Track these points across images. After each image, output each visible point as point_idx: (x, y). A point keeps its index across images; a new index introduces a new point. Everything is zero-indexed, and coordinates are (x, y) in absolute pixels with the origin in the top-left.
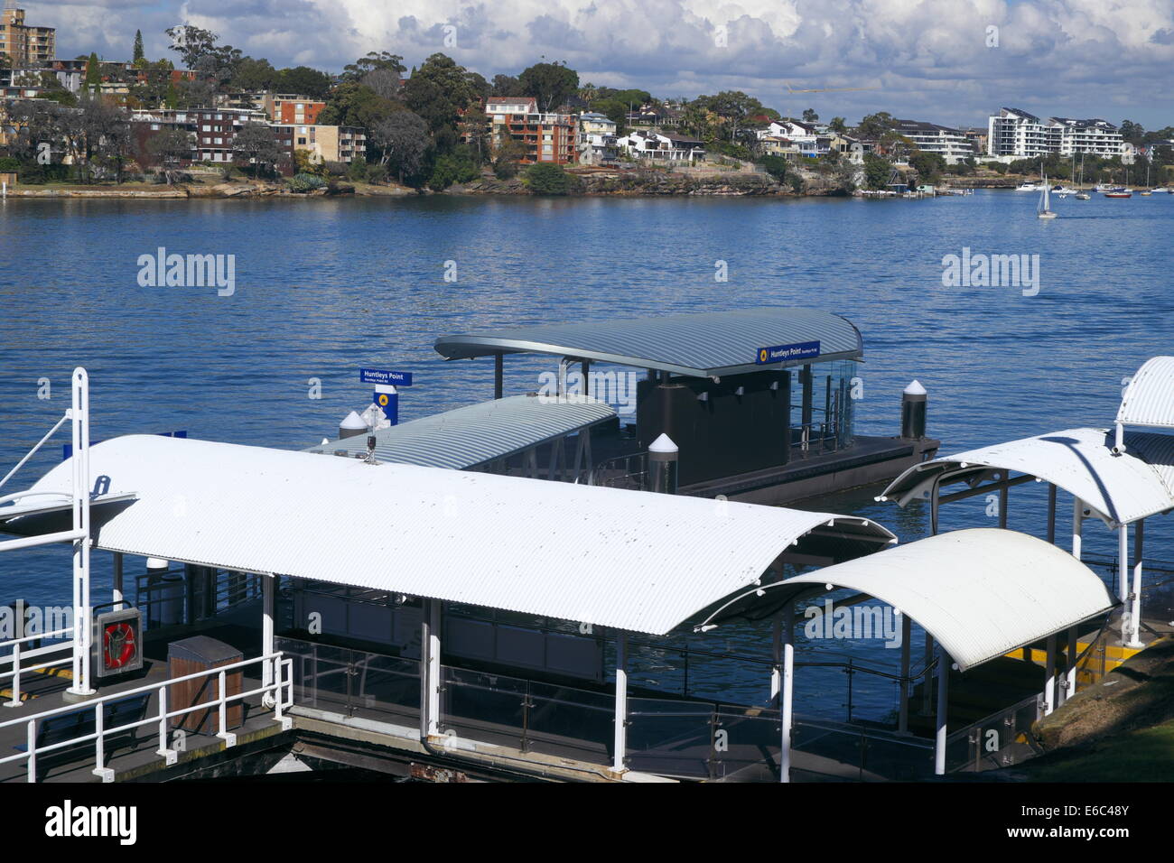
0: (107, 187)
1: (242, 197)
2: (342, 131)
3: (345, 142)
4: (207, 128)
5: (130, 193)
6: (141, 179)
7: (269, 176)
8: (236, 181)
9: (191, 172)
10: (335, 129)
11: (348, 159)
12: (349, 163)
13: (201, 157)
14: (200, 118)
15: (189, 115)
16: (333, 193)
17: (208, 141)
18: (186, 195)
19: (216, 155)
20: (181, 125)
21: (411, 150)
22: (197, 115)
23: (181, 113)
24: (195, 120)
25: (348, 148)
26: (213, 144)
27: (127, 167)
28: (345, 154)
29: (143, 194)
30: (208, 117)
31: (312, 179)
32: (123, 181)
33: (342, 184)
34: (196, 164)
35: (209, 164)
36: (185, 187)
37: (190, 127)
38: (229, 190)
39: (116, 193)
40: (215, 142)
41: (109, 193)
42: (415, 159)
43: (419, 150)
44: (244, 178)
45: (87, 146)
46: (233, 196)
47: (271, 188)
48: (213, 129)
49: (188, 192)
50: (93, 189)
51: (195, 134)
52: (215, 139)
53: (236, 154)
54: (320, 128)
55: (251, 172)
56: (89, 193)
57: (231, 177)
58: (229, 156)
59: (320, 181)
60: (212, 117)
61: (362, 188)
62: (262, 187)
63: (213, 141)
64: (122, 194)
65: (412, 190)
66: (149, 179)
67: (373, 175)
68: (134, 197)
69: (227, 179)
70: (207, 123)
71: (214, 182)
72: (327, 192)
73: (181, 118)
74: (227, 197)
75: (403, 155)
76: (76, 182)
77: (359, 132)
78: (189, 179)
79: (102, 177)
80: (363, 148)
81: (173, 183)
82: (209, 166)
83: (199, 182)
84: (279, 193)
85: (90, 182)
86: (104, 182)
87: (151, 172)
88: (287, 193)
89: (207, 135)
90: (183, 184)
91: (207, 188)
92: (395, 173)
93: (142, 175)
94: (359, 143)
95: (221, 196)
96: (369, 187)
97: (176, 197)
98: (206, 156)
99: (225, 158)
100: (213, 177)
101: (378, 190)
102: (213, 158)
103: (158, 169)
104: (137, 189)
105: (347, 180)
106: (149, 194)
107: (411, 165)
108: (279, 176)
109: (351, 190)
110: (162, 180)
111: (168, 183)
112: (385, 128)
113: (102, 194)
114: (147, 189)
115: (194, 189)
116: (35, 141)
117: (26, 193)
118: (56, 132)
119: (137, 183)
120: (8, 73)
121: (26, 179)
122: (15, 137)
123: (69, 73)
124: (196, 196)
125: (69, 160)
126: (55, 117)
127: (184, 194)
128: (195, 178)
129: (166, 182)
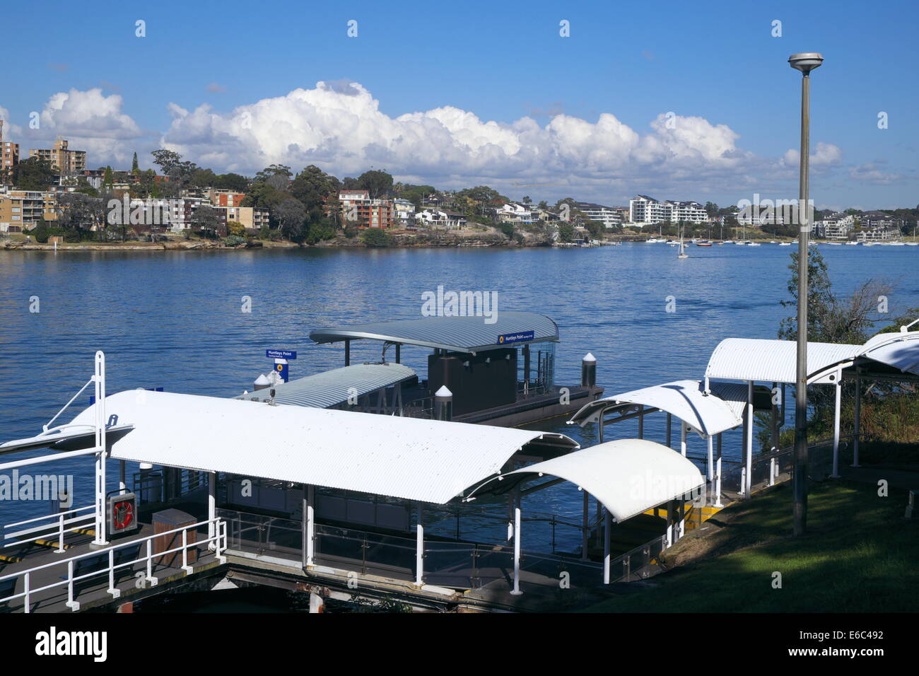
0: (117, 244)
1: (196, 249)
2: (255, 210)
3: (257, 217)
5: (130, 247)
6: (137, 240)
7: (212, 237)
8: (193, 240)
9: (166, 235)
10: (251, 210)
11: (259, 227)
12: (259, 229)
13: (172, 226)
16: (250, 246)
17: (176, 216)
19: (181, 224)
21: (296, 221)
25: (259, 220)
26: (179, 219)
27: (129, 232)
28: (257, 224)
29: (138, 248)
31: (238, 238)
32: (126, 240)
33: (255, 241)
34: (169, 230)
36: (163, 244)
38: (189, 245)
39: (122, 247)
41: (118, 248)
42: (298, 227)
43: (301, 221)
44: (198, 238)
45: (102, 221)
46: (191, 249)
47: (213, 243)
48: (179, 209)
49: (165, 247)
50: (108, 245)
52: (181, 216)
53: (193, 224)
54: (242, 209)
55: (202, 235)
56: (106, 248)
57: (190, 238)
58: (189, 225)
59: (242, 240)
60: (179, 203)
61: (267, 243)
62: (208, 243)
64: (125, 248)
65: (296, 245)
66: (141, 239)
67: (273, 236)
68: (133, 250)
69: (188, 239)
71: (180, 241)
72: (246, 246)
74: (187, 249)
75: (291, 224)
76: (98, 241)
77: (265, 211)
78: (165, 239)
79: (114, 238)
80: (267, 220)
81: (156, 241)
83: (171, 240)
84: (218, 247)
85: (106, 241)
86: (115, 241)
87: (143, 235)
88: (223, 247)
90: (161, 242)
91: (176, 244)
92: (286, 234)
93: (137, 236)
94: (265, 217)
95: (184, 248)
96: (271, 243)
97: (158, 250)
98: (175, 225)
99: (186, 226)
100: (179, 238)
101: (276, 244)
102: (179, 226)
103: (147, 233)
104: (134, 245)
105: (258, 239)
106: (142, 248)
107: (295, 229)
108: (218, 236)
109: (261, 245)
110: (149, 240)
111: (153, 241)
112: (280, 209)
113: (114, 248)
114: (141, 245)
115: (169, 245)
116: (76, 218)
117: (69, 248)
118: (86, 212)
119: (135, 242)
120: (58, 178)
121: (69, 239)
122: (62, 215)
123: (94, 178)
124: (169, 249)
125: (94, 228)
126: (86, 203)
127: (162, 248)
128: (169, 238)
129: (151, 241)
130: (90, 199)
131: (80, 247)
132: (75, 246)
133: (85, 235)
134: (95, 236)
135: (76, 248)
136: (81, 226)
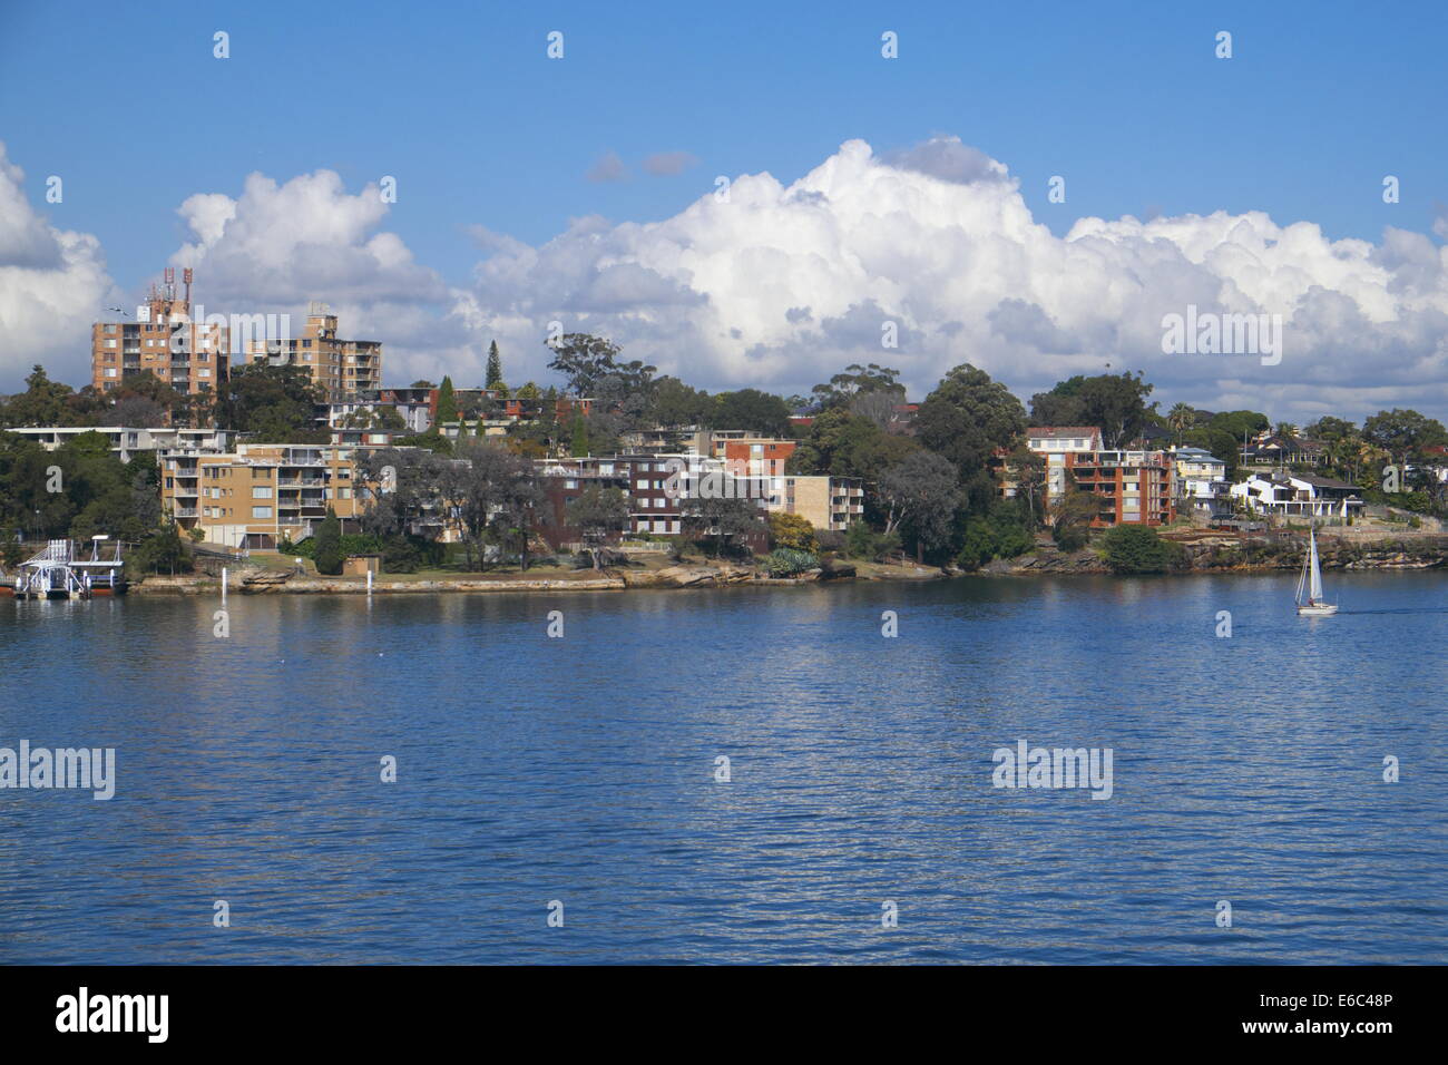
0: (508, 575)
1: (702, 586)
2: (835, 483)
3: (837, 501)
4: (643, 485)
5: (543, 583)
6: (552, 562)
7: (734, 553)
8: (691, 562)
9: (622, 549)
10: (824, 481)
11: (842, 526)
12: (844, 531)
13: (635, 528)
14: (634, 468)
15: (618, 465)
16: (828, 577)
17: (645, 503)
18: (623, 585)
19: (656, 523)
20: (607, 482)
21: (936, 509)
22: (628, 465)
23: (605, 463)
24: (627, 473)
25: (842, 509)
26: (652, 508)
27: (531, 544)
28: (838, 517)
29: (561, 584)
30: (645, 468)
31: (798, 556)
32: (530, 565)
33: (838, 563)
34: (629, 538)
35: (646, 537)
36: (619, 574)
37: (621, 483)
38: (683, 575)
39: (523, 583)
40: (656, 505)
41: (513, 584)
42: (942, 525)
43: (949, 510)
44: (700, 558)
45: (474, 518)
46: (690, 585)
47: (741, 571)
48: (651, 485)
49: (625, 580)
50: (488, 579)
51: (626, 493)
52: (656, 500)
53: (686, 522)
54: (802, 482)
55: (709, 547)
56: (485, 585)
57: (683, 556)
58: (676, 527)
59: (810, 559)
60: (651, 468)
61: (866, 569)
62: (727, 569)
63: (651, 503)
64: (531, 584)
65: (936, 571)
66: (564, 561)
67: (880, 549)
68: (549, 589)
69: (677, 560)
70: (643, 476)
71: (658, 564)
72: (820, 575)
73: (607, 470)
74: (681, 586)
75: (925, 517)
76: (458, 568)
77: (853, 485)
78: (622, 561)
79: (495, 560)
80: (860, 509)
81: (601, 566)
82: (648, 540)
83: (638, 564)
84: (752, 579)
85: (480, 568)
86: (500, 568)
87: (566, 551)
88: (765, 578)
89: (643, 493)
90: (615, 568)
91: (651, 574)
92: (912, 544)
93: (552, 555)
94: (854, 501)
95: (672, 584)
96: (877, 567)
97: (609, 588)
98: (643, 526)
99: (669, 528)
100: (657, 557)
101: (890, 570)
102: (652, 528)
103: (576, 547)
104: (552, 577)
105: (841, 556)
106: (570, 584)
107: (934, 533)
108: (750, 554)
109: (851, 572)
110: (585, 562)
111: (596, 567)
112: (894, 477)
113: (504, 585)
114: (567, 577)
115: (634, 576)
116: (401, 507)
117: (395, 586)
118: (433, 496)
119: (549, 569)
120: (325, 410)
121: (391, 565)
122: (375, 503)
123: (412, 408)
124: (635, 586)
125: (448, 537)
126: (434, 473)
127: (619, 583)
128: (630, 558)
129: (592, 566)
130: (438, 464)
131: (423, 584)
132: (412, 582)
133: (428, 553)
134: (446, 558)
135: (413, 587)
136: (415, 531)
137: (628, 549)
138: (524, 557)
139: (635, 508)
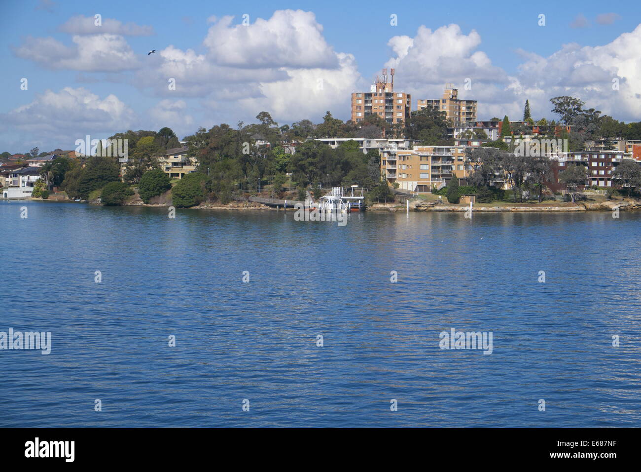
0: (532, 204)
4: (594, 164)
5: (548, 208)
6: (552, 199)
7: (636, 195)
8: (616, 199)
9: (585, 193)
13: (590, 184)
14: (590, 157)
15: (583, 155)
17: (595, 172)
18: (585, 209)
19: (600, 182)
20: (578, 163)
22: (588, 155)
23: (577, 154)
24: (587, 159)
26: (598, 175)
27: (543, 191)
29: (557, 208)
30: (595, 157)
32: (543, 200)
34: (588, 188)
35: (596, 188)
36: (583, 204)
37: (584, 164)
38: (613, 205)
39: (539, 208)
40: (600, 174)
41: (535, 208)
44: (621, 198)
45: (518, 179)
47: (639, 203)
48: (598, 164)
49: (586, 207)
50: (524, 206)
51: (587, 168)
52: (600, 171)
53: (614, 181)
55: (625, 193)
56: (522, 208)
57: (612, 197)
58: (609, 182)
60: (598, 157)
62: (633, 203)
63: (598, 172)
64: (543, 208)
66: (558, 198)
68: (551, 211)
69: (610, 198)
70: (595, 160)
71: (601, 200)
73: (578, 158)
74: (611, 210)
76: (510, 201)
78: (585, 198)
79: (527, 198)
81: (575, 201)
82: (596, 189)
83: (592, 200)
85: (520, 201)
86: (529, 201)
87: (559, 194)
89: (594, 168)
90: (581, 202)
91: (597, 205)
93: (553, 195)
95: (607, 209)
97: (578, 211)
98: (594, 183)
99: (606, 184)
100: (600, 197)
102: (598, 184)
103: (563, 192)
104: (553, 205)
106: (561, 209)
110: (568, 199)
111: (573, 201)
113: (531, 209)
114: (559, 206)
115: (590, 205)
116: (486, 175)
117: (482, 209)
118: (499, 169)
119: (551, 202)
120: (452, 131)
121: (481, 199)
122: (474, 172)
123: (491, 130)
124: (590, 210)
125: (506, 187)
127: (583, 209)
128: (588, 197)
129: (571, 201)
130: (502, 154)
131: (495, 208)
132: (490, 207)
133: (497, 194)
134: (506, 196)
135: (490, 209)
136: (491, 184)
137: (588, 193)
138: (540, 196)
139: (591, 175)
